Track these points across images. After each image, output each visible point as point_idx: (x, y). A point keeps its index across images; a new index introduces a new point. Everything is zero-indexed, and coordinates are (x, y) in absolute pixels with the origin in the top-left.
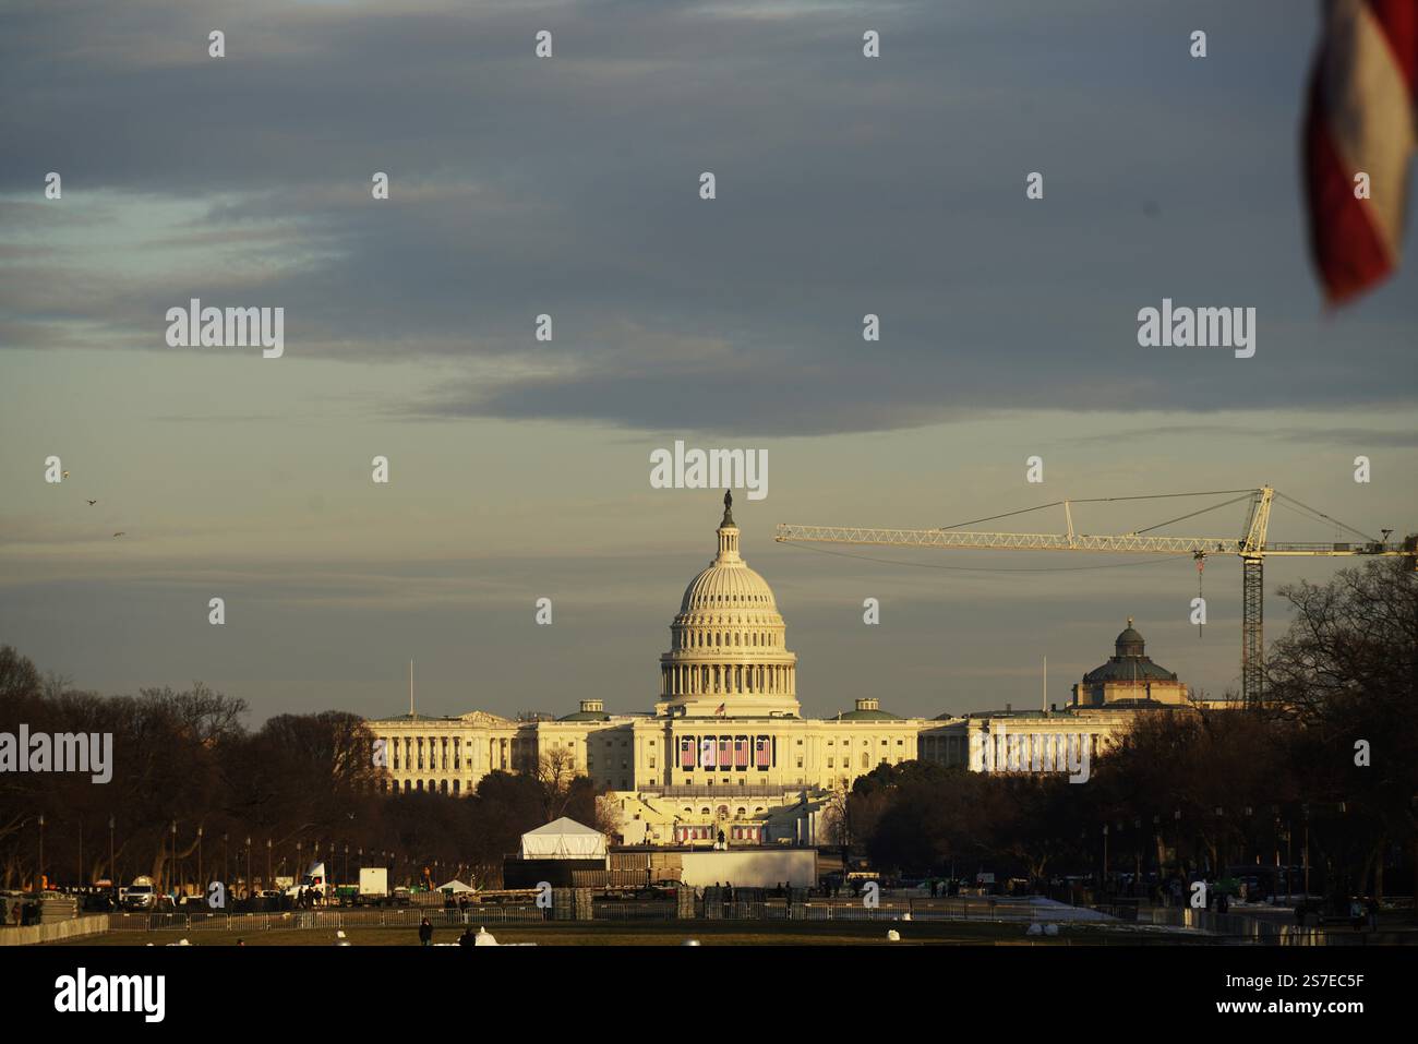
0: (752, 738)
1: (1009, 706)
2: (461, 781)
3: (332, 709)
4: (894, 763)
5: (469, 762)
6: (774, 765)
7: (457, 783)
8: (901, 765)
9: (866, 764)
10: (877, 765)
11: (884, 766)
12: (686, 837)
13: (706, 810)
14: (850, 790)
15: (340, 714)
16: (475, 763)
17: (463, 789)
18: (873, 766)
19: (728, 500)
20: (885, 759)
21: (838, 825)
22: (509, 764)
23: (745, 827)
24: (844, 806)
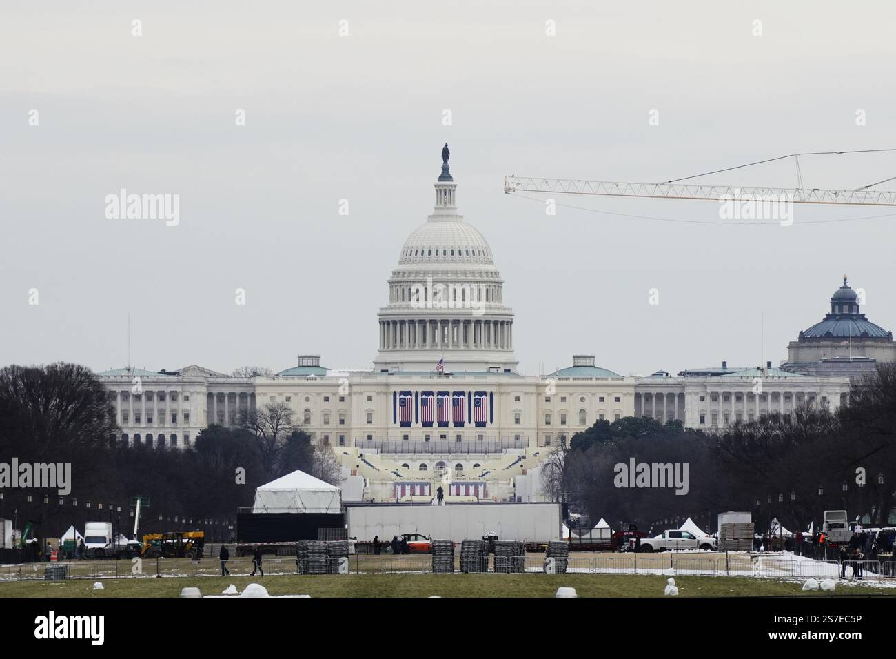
0: (470, 394)
1: (724, 364)
2: (178, 436)
3: (60, 361)
4: (612, 420)
5: (187, 416)
6: (491, 421)
7: (174, 437)
8: (618, 422)
9: (583, 421)
10: (595, 422)
11: (601, 425)
12: (403, 494)
13: (423, 467)
14: (568, 446)
15: (68, 366)
16: (191, 418)
17: (181, 444)
18: (590, 423)
19: (446, 154)
20: (602, 415)
21: (556, 482)
22: (227, 418)
23: (463, 484)
24: (563, 463)
